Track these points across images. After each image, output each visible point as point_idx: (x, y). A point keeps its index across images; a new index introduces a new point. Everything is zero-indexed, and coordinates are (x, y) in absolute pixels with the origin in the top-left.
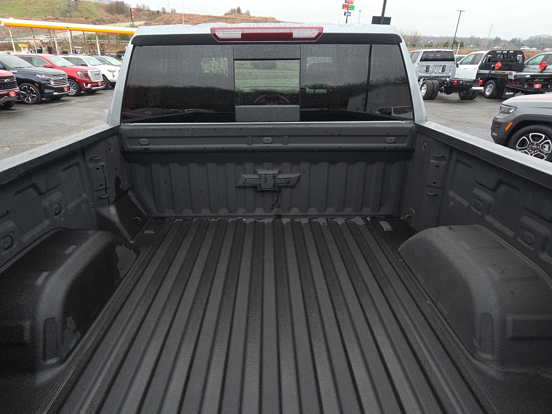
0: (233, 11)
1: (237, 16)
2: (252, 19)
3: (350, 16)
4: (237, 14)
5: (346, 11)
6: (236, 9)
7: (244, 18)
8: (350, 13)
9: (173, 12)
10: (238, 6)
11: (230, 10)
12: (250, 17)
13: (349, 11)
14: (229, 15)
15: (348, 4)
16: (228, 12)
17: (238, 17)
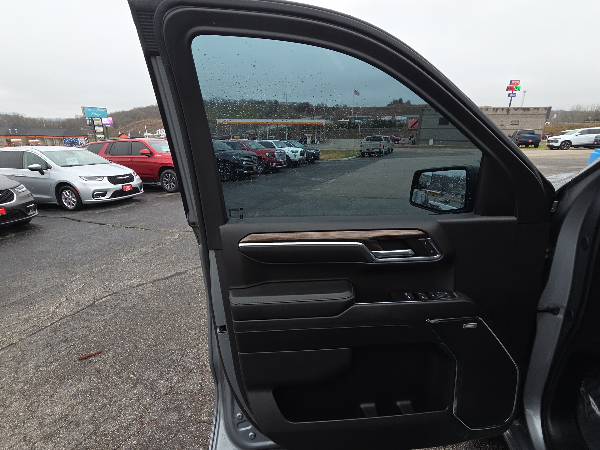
0: (395, 102)
1: (398, 106)
2: (412, 107)
3: (515, 96)
4: (399, 104)
5: (511, 92)
6: (398, 100)
7: (405, 107)
8: (515, 94)
9: (345, 106)
10: (400, 98)
11: (392, 101)
12: (410, 106)
13: (514, 92)
14: (392, 106)
15: (513, 86)
16: (390, 103)
17: (400, 107)
